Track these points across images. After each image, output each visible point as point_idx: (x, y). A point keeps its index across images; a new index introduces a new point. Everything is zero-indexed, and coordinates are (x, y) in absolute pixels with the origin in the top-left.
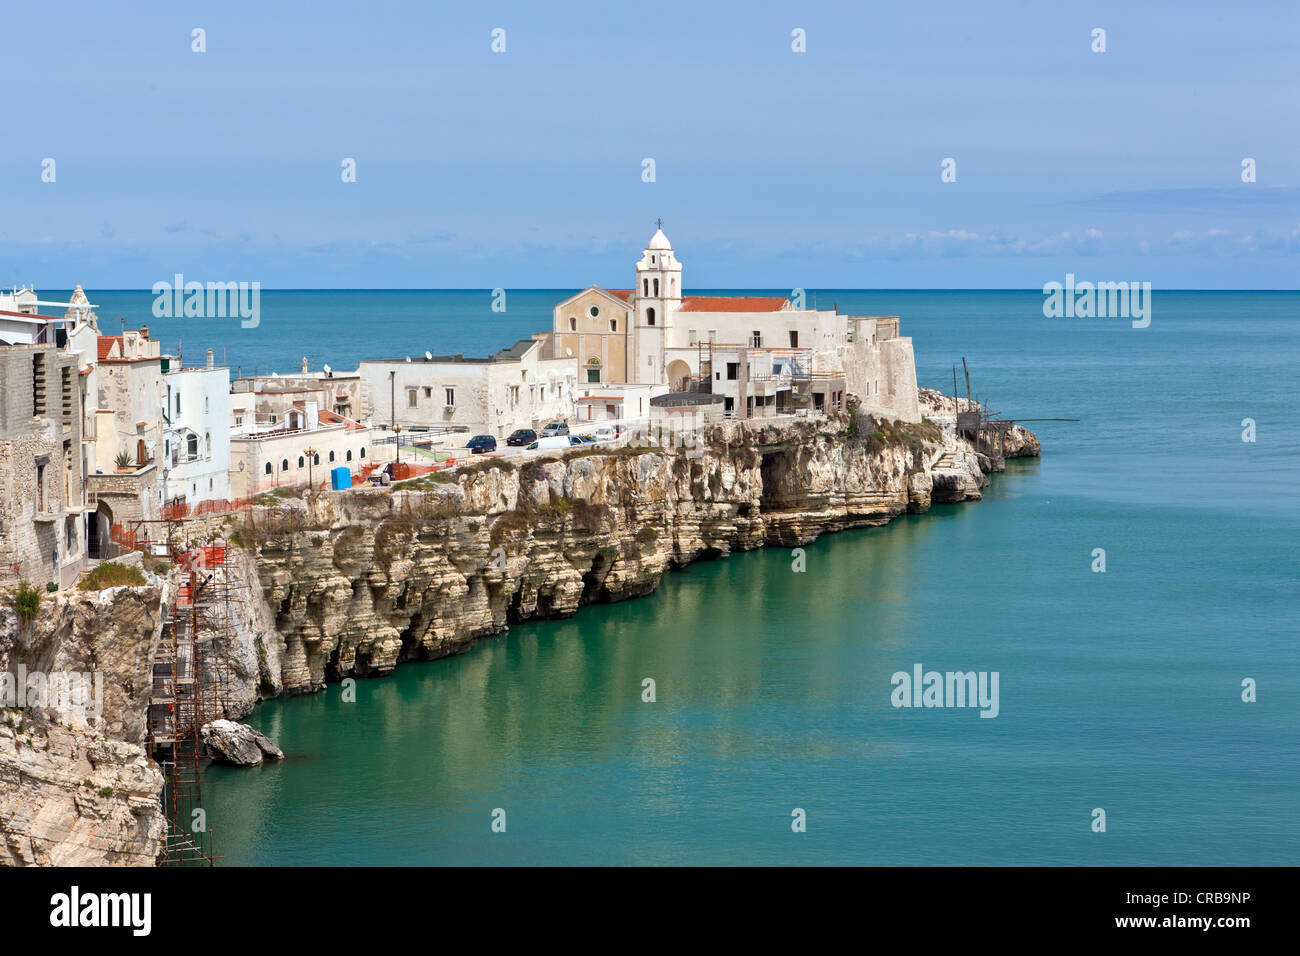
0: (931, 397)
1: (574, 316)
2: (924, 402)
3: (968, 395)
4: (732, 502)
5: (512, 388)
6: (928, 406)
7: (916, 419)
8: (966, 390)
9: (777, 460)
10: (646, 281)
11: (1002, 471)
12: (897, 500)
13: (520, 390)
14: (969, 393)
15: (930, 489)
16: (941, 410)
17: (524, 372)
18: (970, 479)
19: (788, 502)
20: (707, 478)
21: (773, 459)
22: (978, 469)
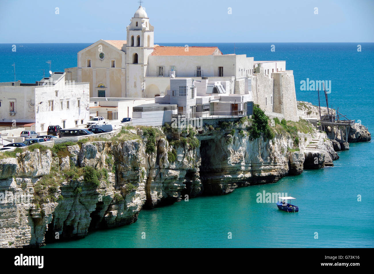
0: (305, 107)
1: (90, 59)
2: (301, 109)
3: (327, 106)
4: (182, 170)
5: (49, 102)
6: (304, 113)
7: (296, 119)
8: (326, 102)
9: (210, 144)
10: (133, 38)
11: (348, 149)
12: (282, 167)
13: (54, 102)
14: (327, 104)
15: (303, 161)
16: (311, 115)
17: (57, 92)
18: (328, 155)
19: (216, 169)
20: (167, 155)
21: (207, 144)
22: (332, 149)
